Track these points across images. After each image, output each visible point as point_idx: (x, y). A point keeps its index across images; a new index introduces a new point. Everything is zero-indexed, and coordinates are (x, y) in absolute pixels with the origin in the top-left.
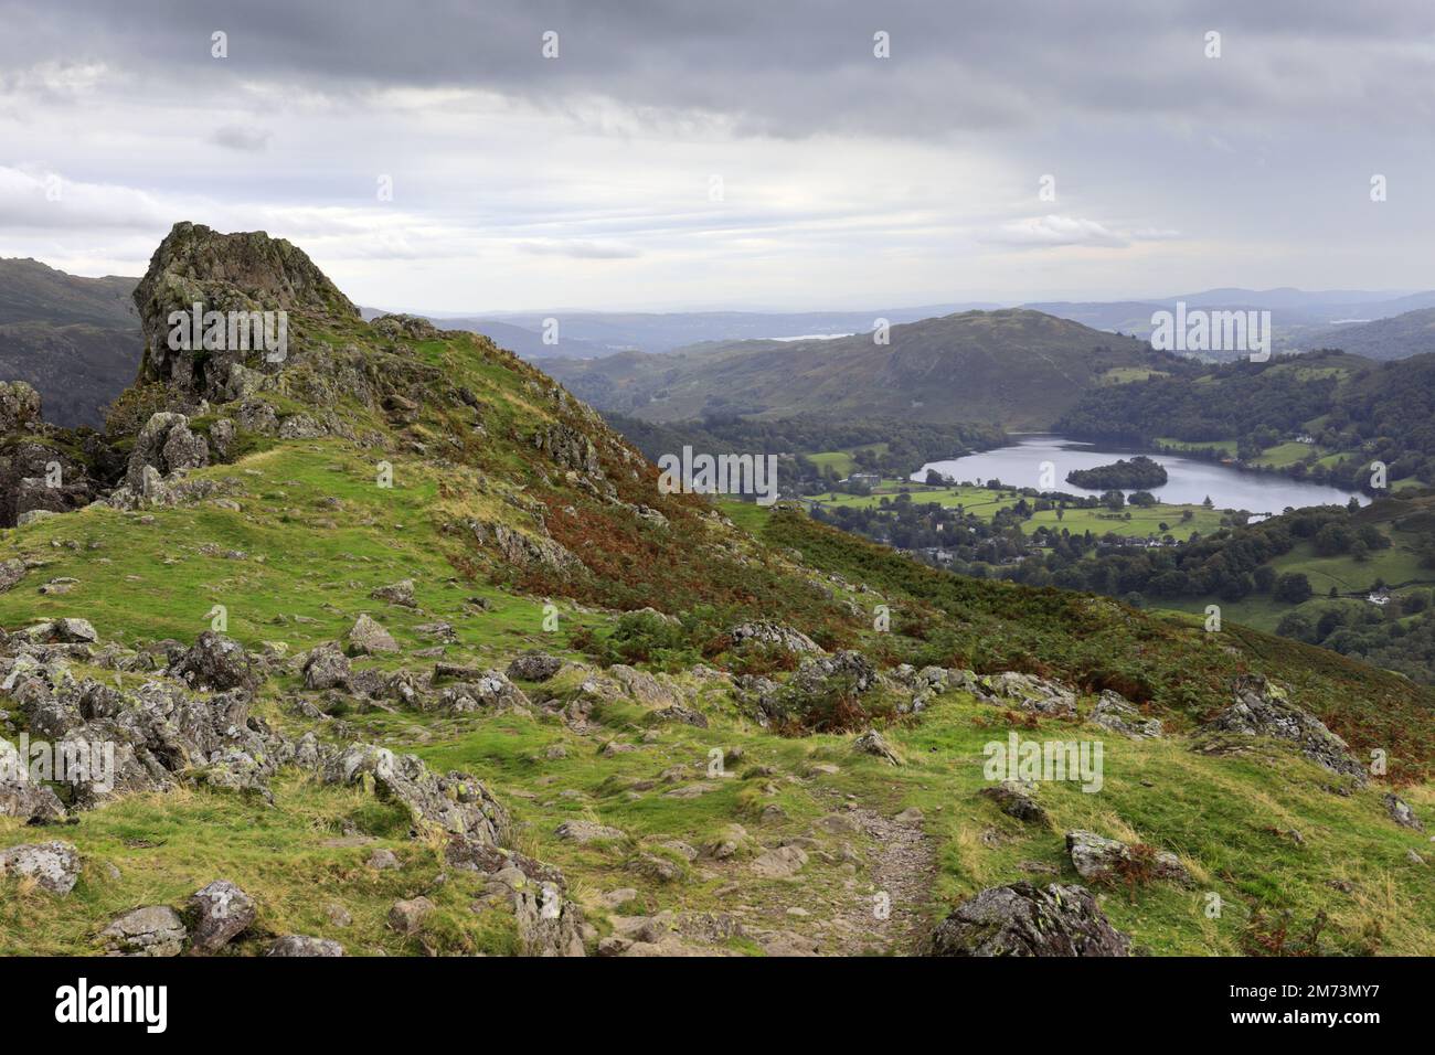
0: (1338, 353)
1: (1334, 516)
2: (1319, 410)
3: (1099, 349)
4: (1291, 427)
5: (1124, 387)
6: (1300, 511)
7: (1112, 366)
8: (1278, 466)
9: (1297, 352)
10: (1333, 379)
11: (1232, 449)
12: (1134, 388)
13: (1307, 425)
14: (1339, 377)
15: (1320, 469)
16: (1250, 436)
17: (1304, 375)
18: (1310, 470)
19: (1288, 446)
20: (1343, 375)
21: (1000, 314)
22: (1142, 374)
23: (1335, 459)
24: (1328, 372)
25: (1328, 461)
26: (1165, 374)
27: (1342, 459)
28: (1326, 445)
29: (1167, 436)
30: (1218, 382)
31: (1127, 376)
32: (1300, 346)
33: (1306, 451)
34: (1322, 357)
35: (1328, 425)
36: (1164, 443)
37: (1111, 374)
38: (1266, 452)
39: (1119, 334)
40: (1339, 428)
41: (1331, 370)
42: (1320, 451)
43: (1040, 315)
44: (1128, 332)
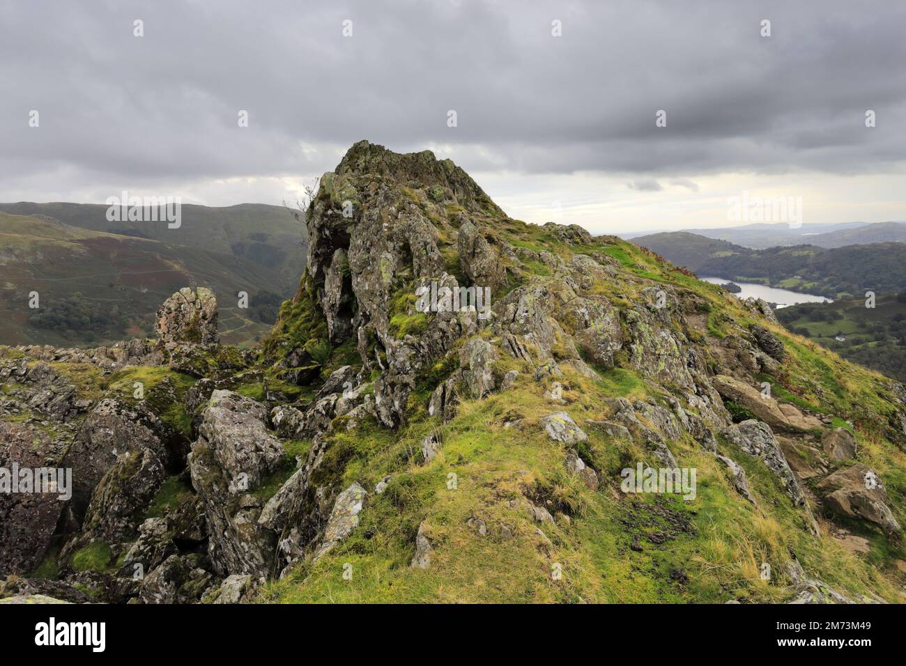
0: (809, 246)
1: (817, 306)
2: (803, 266)
3: (711, 245)
4: (791, 272)
5: (722, 258)
6: (802, 304)
7: (717, 251)
8: (787, 287)
9: (790, 246)
10: (808, 255)
11: (767, 280)
12: (726, 258)
13: (798, 272)
14: (810, 254)
15: (805, 288)
16: (775, 276)
17: (796, 254)
18: (801, 288)
19: (790, 279)
20: (812, 254)
21: (674, 234)
22: (729, 254)
23: (812, 284)
24: (806, 253)
25: (809, 285)
26: (738, 253)
27: (814, 285)
28: (807, 279)
29: (740, 275)
30: (760, 256)
31: (723, 254)
32: (791, 244)
33: (799, 282)
34: (803, 247)
35: (807, 272)
36: (739, 278)
37: (717, 254)
38: (781, 281)
39: (719, 240)
40: (811, 274)
41: (807, 252)
42: (804, 282)
43: (688, 233)
44: (722, 239)
